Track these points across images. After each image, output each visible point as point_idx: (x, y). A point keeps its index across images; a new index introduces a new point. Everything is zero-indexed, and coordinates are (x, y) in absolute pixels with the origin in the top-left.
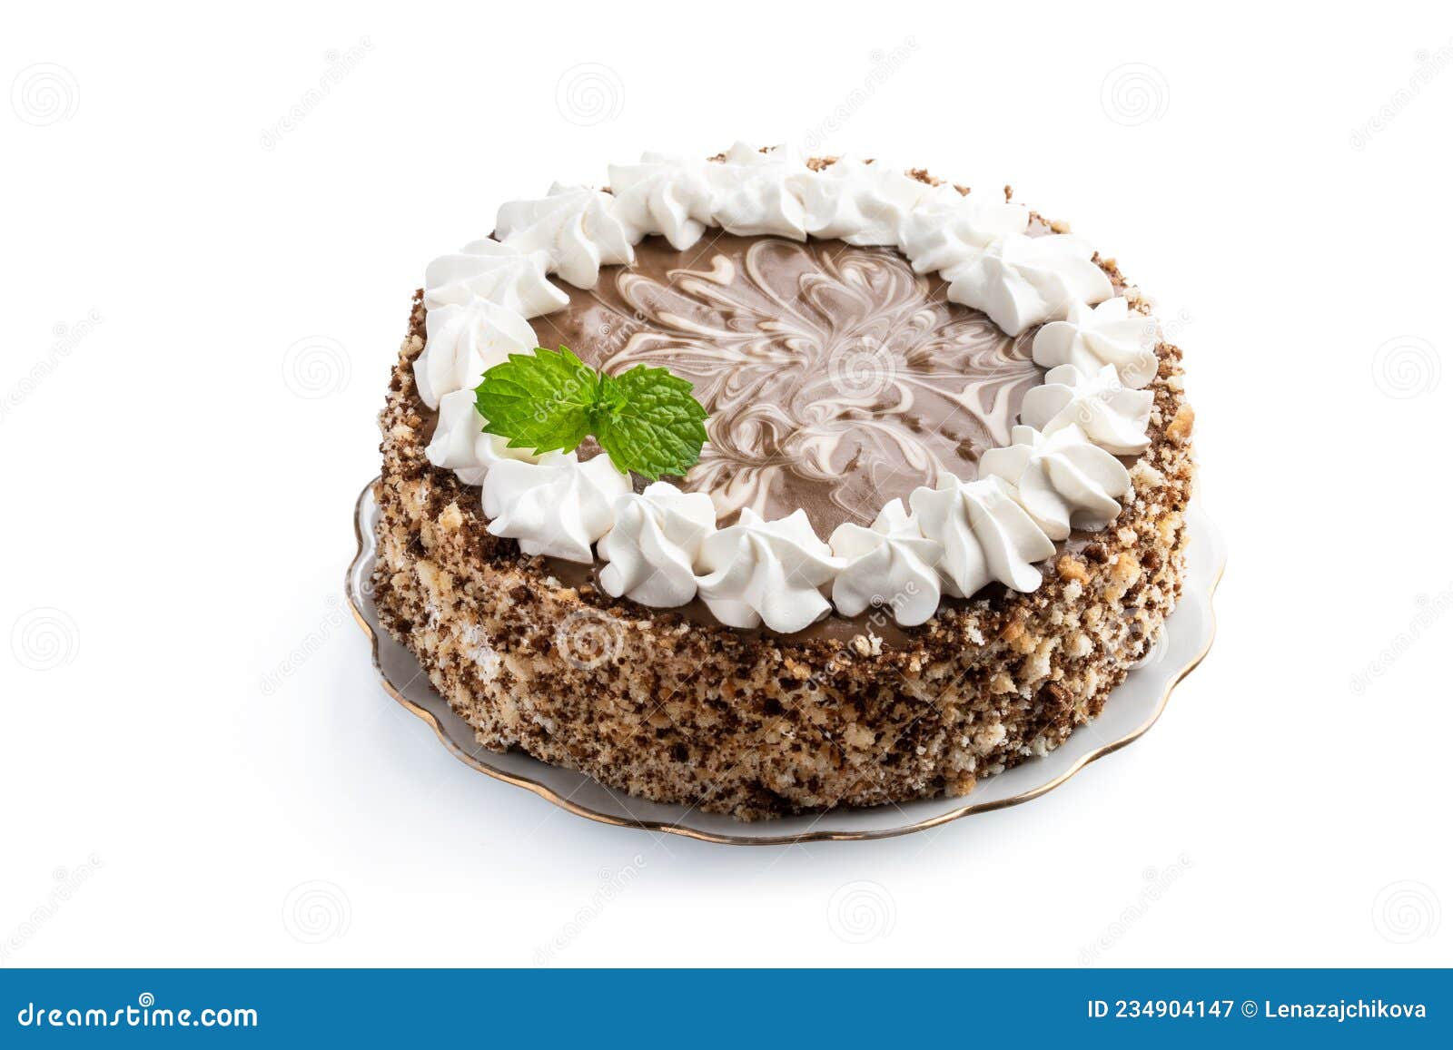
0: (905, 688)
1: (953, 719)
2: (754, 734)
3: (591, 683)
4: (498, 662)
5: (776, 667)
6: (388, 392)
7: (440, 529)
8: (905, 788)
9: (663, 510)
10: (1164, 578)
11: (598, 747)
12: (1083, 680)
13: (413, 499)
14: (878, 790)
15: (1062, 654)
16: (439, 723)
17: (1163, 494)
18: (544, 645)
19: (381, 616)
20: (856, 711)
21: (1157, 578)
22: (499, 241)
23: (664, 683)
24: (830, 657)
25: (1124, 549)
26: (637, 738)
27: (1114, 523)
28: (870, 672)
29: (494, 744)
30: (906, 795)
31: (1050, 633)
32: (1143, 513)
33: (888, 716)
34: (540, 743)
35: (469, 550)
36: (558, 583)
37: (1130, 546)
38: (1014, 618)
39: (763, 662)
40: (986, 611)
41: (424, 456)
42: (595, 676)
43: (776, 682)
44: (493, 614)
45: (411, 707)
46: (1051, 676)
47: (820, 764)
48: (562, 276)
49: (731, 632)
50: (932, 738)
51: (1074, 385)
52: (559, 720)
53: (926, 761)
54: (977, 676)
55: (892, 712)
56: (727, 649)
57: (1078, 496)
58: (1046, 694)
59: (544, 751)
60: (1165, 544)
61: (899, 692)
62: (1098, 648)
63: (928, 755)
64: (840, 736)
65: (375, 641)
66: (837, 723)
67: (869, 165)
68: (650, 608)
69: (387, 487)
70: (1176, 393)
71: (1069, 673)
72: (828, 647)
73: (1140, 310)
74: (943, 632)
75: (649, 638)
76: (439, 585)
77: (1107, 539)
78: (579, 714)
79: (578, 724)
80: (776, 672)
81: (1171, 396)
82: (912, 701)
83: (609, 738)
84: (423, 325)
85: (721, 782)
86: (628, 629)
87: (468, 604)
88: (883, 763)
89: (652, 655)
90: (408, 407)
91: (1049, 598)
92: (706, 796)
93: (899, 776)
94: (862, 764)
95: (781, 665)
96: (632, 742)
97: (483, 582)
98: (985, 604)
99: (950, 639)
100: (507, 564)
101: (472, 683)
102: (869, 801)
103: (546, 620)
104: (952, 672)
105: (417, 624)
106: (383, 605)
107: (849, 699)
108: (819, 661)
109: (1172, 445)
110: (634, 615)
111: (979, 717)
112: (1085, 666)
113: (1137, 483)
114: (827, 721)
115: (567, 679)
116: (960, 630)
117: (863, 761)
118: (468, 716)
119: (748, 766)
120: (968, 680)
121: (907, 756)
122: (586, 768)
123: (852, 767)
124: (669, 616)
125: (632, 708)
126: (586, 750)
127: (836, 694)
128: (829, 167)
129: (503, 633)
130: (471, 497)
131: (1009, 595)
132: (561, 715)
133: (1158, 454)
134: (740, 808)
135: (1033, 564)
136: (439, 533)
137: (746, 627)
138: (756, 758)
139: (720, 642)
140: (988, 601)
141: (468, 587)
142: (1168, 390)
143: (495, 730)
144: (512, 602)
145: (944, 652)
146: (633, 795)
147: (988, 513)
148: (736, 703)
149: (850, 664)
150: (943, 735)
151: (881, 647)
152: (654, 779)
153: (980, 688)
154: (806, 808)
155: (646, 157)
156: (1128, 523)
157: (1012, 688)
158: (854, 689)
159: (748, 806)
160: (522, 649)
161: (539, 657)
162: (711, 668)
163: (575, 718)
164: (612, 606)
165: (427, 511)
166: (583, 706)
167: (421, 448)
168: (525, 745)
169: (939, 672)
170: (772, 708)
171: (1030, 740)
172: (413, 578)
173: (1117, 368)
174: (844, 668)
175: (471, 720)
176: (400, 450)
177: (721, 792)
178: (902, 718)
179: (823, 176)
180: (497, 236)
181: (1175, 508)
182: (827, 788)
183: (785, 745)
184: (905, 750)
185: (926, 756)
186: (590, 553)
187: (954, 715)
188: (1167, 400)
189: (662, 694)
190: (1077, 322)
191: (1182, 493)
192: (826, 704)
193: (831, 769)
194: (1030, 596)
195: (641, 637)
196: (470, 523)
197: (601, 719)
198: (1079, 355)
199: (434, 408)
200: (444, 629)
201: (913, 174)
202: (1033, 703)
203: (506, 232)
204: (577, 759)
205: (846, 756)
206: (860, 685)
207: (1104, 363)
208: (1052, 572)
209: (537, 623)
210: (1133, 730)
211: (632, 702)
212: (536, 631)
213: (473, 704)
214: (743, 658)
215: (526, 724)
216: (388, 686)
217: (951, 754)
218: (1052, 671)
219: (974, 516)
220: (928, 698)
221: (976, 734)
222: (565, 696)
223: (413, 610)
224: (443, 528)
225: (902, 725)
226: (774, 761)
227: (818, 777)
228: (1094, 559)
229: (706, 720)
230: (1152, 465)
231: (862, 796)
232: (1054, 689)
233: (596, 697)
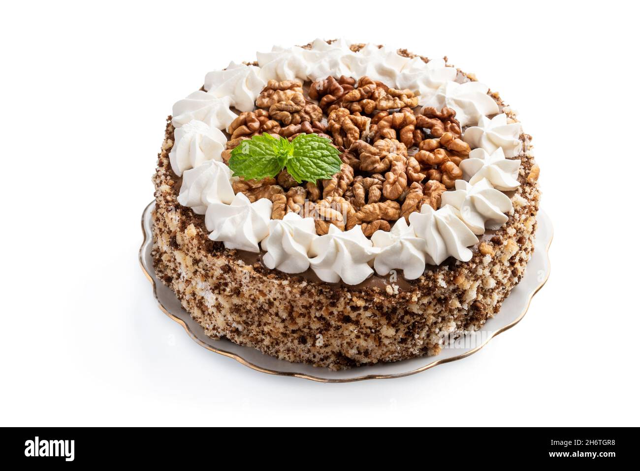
0: (409, 308)
1: (431, 321)
2: (338, 331)
3: (260, 309)
4: (215, 298)
5: (348, 301)
6: (157, 167)
7: (185, 236)
8: (409, 353)
9: (293, 227)
10: (527, 246)
11: (264, 337)
12: (491, 298)
13: (172, 221)
14: (397, 355)
15: (481, 288)
16: (187, 325)
17: (527, 209)
18: (237, 291)
19: (157, 273)
20: (387, 320)
21: (524, 247)
22: (206, 91)
23: (295, 309)
24: (374, 296)
25: (510, 237)
26: (282, 333)
27: (505, 225)
28: (393, 302)
29: (213, 336)
30: (409, 356)
31: (476, 280)
32: (518, 219)
33: (401, 321)
34: (236, 336)
35: (200, 247)
36: (243, 262)
37: (513, 236)
38: (460, 274)
39: (342, 299)
40: (447, 271)
41: (176, 201)
42: (262, 306)
43: (348, 308)
44: (212, 277)
45: (173, 318)
46: (477, 298)
47: (370, 344)
48: (237, 107)
49: (327, 285)
50: (422, 330)
51: (483, 158)
52: (245, 325)
53: (419, 341)
54: (443, 301)
55: (403, 319)
56: (324, 293)
57: (488, 214)
58: (475, 306)
59: (238, 340)
60: (528, 232)
61: (406, 310)
62: (499, 283)
63: (420, 338)
64: (379, 331)
65: (155, 285)
66: (377, 326)
67: (381, 49)
68: (288, 274)
69: (158, 214)
70: (530, 159)
71: (485, 296)
72: (373, 291)
73: (511, 118)
74: (427, 282)
75: (288, 289)
76: (186, 262)
77: (502, 233)
78: (254, 322)
79: (254, 327)
80: (348, 303)
81: (528, 160)
82: (413, 314)
83: (269, 333)
84: (172, 134)
85: (323, 353)
86: (278, 284)
87: (200, 272)
88: (399, 342)
89: (289, 297)
90: (167, 176)
91: (476, 263)
92: (316, 360)
93: (406, 348)
94: (389, 344)
95: (351, 300)
96: (280, 335)
97: (207, 262)
98: (446, 268)
99: (431, 285)
100: (219, 254)
101: (202, 307)
102: (392, 360)
103: (238, 280)
104: (431, 300)
105: (174, 278)
106: (158, 269)
107: (383, 314)
108: (369, 298)
109: (530, 185)
110: (280, 278)
111: (443, 319)
112: (492, 292)
113: (515, 205)
114: (373, 325)
115: (248, 307)
116: (435, 281)
117: (389, 342)
118: (201, 322)
119: (335, 345)
120: (439, 303)
121: (410, 339)
122: (258, 347)
123: (384, 344)
124: (298, 278)
125: (280, 320)
126: (257, 339)
127: (377, 313)
128: (361, 50)
129: (217, 285)
130: (200, 220)
131: (458, 263)
132: (246, 323)
133: (524, 190)
134: (331, 365)
135: (469, 247)
136: (185, 238)
137: (333, 282)
138: (339, 342)
139: (321, 290)
140: (448, 266)
141: (200, 264)
142: (527, 157)
143: (214, 329)
144: (222, 272)
145: (428, 291)
146: (281, 359)
147: (448, 226)
148: (330, 318)
149: (383, 298)
150: (427, 328)
151: (398, 290)
152: (291, 352)
153: (444, 306)
154: (363, 363)
155: (274, 48)
156: (511, 225)
157: (459, 305)
158: (385, 310)
159: (335, 364)
160: (227, 293)
161: (234, 297)
162: (318, 302)
163: (252, 324)
164: (269, 274)
165: (179, 228)
166: (256, 318)
167: (175, 196)
168: (228, 336)
169: (425, 301)
170: (347, 319)
171: (467, 327)
172: (172, 257)
173: (503, 149)
174: (381, 301)
175: (202, 324)
176: (165, 197)
177: (322, 358)
178: (408, 322)
179: (358, 55)
180: (205, 89)
181: (532, 215)
182: (373, 355)
183: (353, 336)
184: (409, 336)
185: (419, 338)
186: (258, 248)
187: (432, 319)
188: (527, 163)
189: (294, 314)
190: (483, 126)
191: (535, 207)
192: (372, 317)
193: (374, 346)
194: (467, 263)
195: (284, 288)
196: (200, 234)
197: (265, 325)
198: (485, 143)
199: (180, 176)
200: (188, 282)
201: (400, 51)
202: (468, 311)
203: (210, 86)
204: (254, 343)
205: (382, 340)
206: (388, 308)
207: (497, 147)
208: (477, 251)
209: (234, 282)
210: (515, 320)
211: (280, 317)
212: (234, 285)
213: (203, 316)
214: (332, 297)
215: (229, 327)
216: (162, 308)
217: (431, 337)
218: (477, 296)
219: (441, 227)
220: (420, 312)
221: (443, 327)
222: (247, 314)
223: (173, 272)
224: (187, 236)
225: (408, 325)
226: (347, 343)
227: (369, 349)
228: (496, 243)
229: (315, 326)
230: (521, 196)
231: (389, 357)
232: (478, 304)
233: (262, 315)
